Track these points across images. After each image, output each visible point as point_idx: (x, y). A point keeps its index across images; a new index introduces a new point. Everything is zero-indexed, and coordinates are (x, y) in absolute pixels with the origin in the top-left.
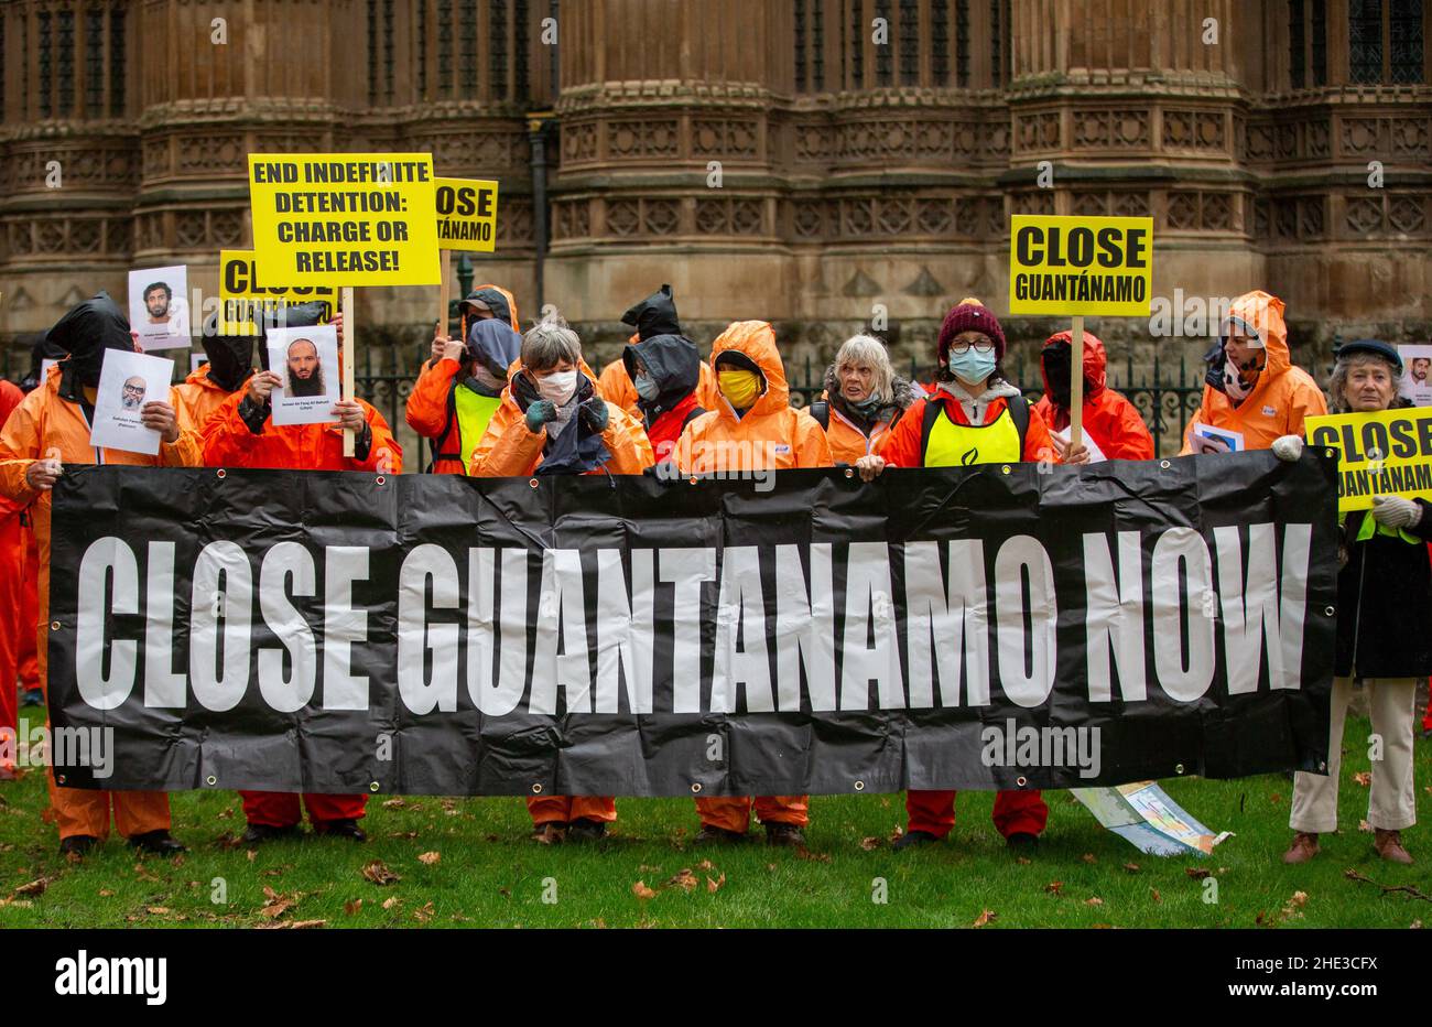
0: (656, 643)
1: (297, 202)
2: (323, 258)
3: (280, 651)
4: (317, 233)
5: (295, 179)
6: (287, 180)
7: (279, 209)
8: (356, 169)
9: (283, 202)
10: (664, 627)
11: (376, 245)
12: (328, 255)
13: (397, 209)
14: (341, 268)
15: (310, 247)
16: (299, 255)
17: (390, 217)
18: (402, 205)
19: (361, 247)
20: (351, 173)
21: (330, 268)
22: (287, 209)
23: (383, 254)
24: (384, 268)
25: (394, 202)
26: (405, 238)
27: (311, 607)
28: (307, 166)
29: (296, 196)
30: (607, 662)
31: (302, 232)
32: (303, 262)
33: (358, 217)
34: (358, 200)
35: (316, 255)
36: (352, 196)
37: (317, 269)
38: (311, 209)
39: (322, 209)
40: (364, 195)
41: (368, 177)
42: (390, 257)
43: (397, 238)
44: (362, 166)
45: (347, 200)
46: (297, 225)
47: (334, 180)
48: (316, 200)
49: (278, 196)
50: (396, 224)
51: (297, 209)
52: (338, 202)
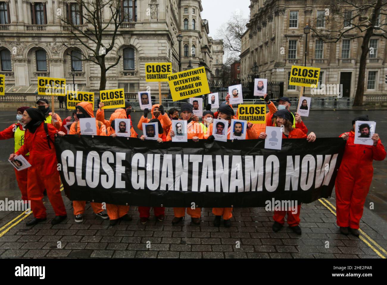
0: (188, 175)
1: (178, 83)
2: (185, 93)
3: (106, 175)
4: (183, 88)
5: (177, 78)
6: (175, 79)
7: (175, 85)
8: (189, 73)
9: (175, 83)
10: (190, 172)
11: (195, 88)
12: (186, 92)
13: (199, 79)
14: (189, 94)
15: (182, 91)
16: (180, 93)
17: (197, 81)
18: (199, 78)
19: (192, 89)
20: (188, 74)
21: (187, 95)
22: (176, 85)
23: (197, 89)
24: (198, 92)
25: (198, 78)
26: (201, 85)
27: (113, 166)
28: (179, 75)
29: (178, 81)
30: (177, 179)
31: (180, 89)
32: (181, 94)
33: (191, 83)
34: (190, 79)
35: (184, 93)
36: (189, 79)
37: (184, 95)
38: (181, 83)
39: (183, 83)
40: (191, 78)
41: (192, 74)
42: (199, 90)
43: (200, 86)
44: (190, 72)
45: (188, 80)
46: (179, 87)
47: (185, 76)
48: (182, 81)
49: (174, 82)
50: (199, 83)
51: (178, 84)
52: (186, 81)
